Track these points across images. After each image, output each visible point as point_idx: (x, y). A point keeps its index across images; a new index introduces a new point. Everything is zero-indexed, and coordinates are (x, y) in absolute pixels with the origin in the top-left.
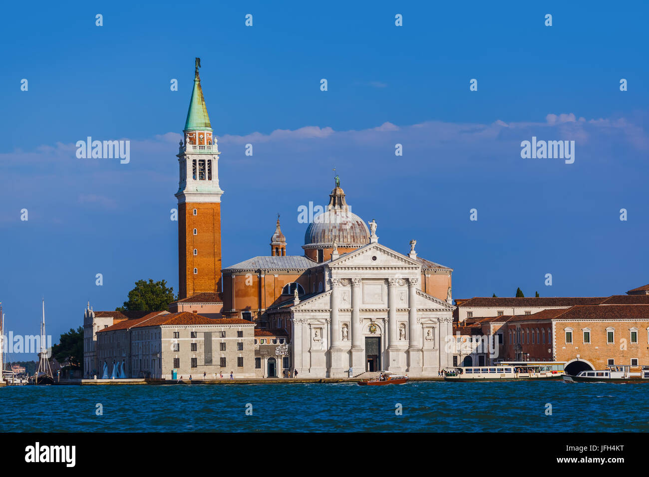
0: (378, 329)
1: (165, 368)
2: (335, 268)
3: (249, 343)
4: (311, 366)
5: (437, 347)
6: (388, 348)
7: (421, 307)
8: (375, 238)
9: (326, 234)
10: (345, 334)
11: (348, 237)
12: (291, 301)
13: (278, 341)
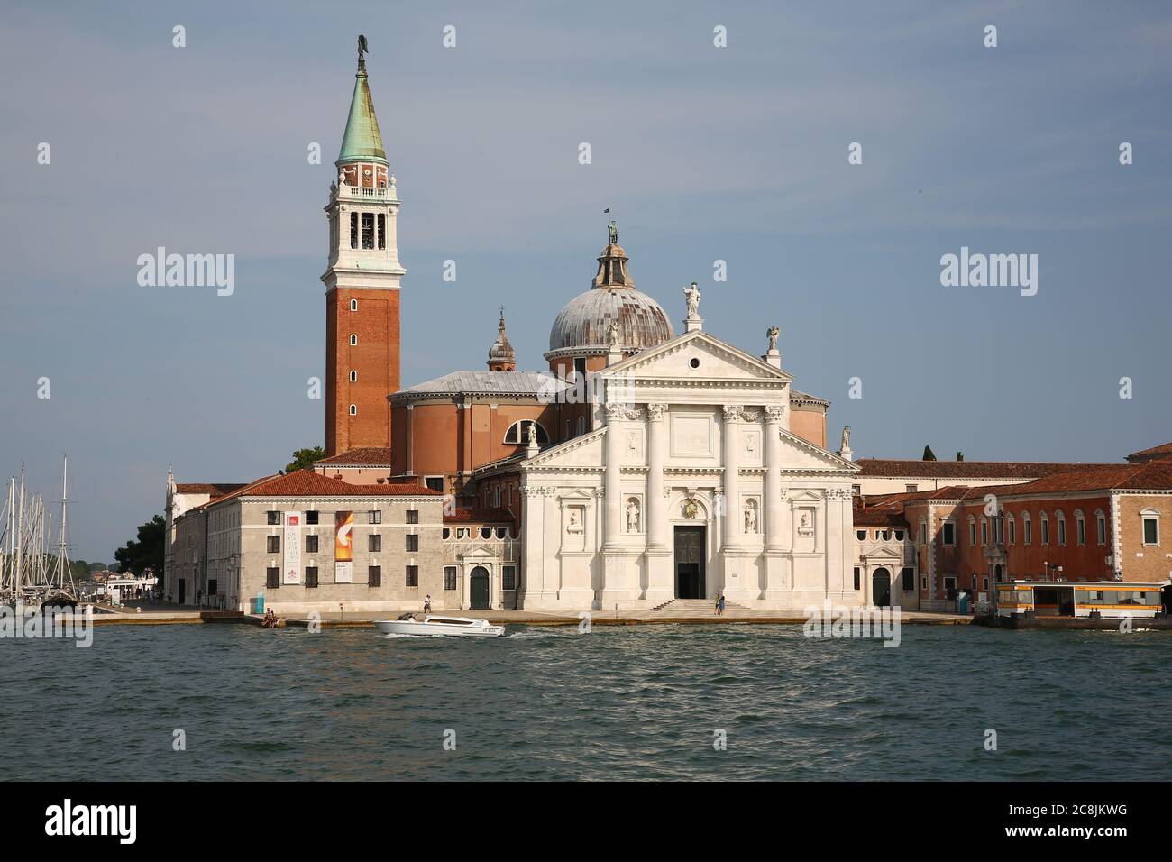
0: (700, 509)
1: (248, 588)
3: (432, 536)
4: (561, 587)
5: (821, 549)
6: (723, 550)
7: (789, 467)
8: (698, 322)
9: (592, 329)
10: (633, 519)
11: (634, 335)
12: (521, 452)
13: (493, 533)
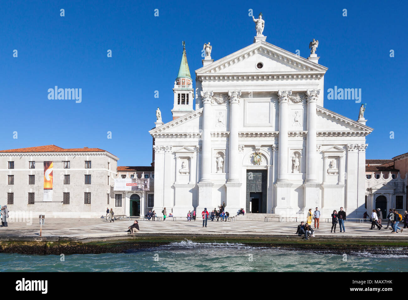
0: (263, 159)
2: (205, 77)
3: (99, 176)
4: (174, 205)
5: (342, 182)
7: (322, 130)
10: (220, 165)
13: (143, 176)
